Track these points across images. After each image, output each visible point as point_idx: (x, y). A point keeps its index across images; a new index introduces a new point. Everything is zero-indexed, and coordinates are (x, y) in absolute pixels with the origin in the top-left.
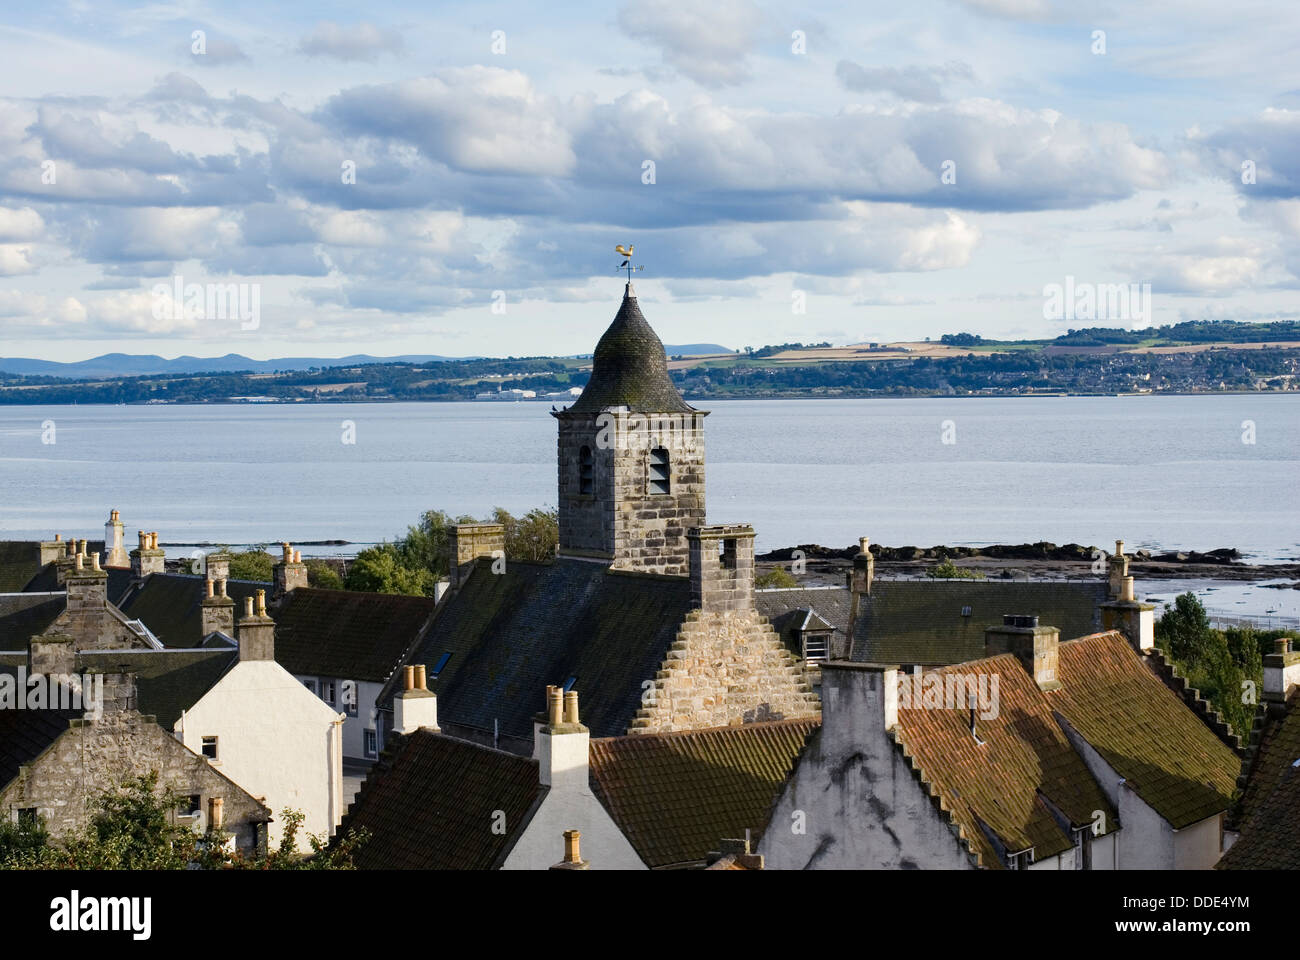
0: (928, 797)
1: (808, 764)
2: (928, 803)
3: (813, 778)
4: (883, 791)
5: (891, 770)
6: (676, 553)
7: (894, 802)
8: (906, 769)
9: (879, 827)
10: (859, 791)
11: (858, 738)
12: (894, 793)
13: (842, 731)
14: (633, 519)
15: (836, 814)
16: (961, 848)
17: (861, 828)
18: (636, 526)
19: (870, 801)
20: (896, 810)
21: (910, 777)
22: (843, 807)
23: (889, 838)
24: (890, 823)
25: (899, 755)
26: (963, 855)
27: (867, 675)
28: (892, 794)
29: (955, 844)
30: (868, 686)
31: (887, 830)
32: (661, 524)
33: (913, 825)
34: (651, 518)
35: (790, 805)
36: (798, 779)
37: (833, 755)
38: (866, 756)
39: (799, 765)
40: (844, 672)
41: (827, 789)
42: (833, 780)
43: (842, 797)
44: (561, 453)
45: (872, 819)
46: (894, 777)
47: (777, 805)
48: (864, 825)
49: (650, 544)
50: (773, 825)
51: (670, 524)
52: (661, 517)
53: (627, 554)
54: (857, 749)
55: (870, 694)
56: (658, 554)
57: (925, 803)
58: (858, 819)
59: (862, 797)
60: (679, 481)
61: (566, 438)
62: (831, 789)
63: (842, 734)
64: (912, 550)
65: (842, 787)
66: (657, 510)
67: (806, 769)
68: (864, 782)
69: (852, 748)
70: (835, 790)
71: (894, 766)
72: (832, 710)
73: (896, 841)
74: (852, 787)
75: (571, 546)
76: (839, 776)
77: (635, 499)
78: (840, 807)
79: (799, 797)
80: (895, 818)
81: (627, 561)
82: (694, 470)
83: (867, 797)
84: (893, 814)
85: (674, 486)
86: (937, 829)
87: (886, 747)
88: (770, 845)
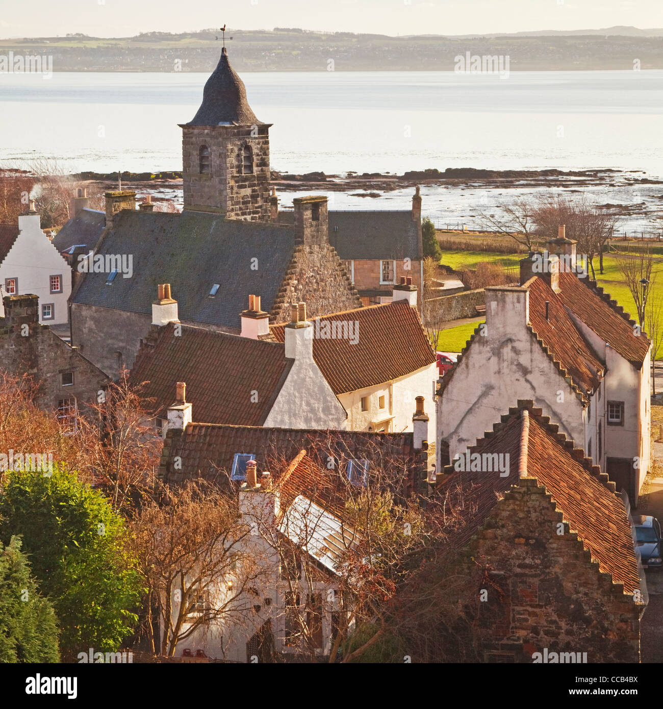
0: (552, 363)
1: (477, 345)
2: (552, 365)
3: (480, 353)
4: (524, 360)
5: (530, 347)
6: (256, 208)
7: (531, 366)
8: (539, 346)
9: (522, 380)
10: (509, 360)
11: (509, 330)
12: (532, 361)
13: (499, 326)
14: (235, 189)
15: (495, 373)
16: (572, 390)
17: (511, 381)
18: (237, 193)
19: (517, 365)
20: (533, 369)
21: (541, 351)
22: (500, 369)
23: (529, 386)
24: (529, 377)
25: (534, 339)
26: (574, 395)
27: (515, 294)
28: (530, 361)
29: (569, 388)
30: (515, 301)
31: (527, 381)
32: (248, 191)
33: (543, 379)
34: (244, 188)
35: (465, 369)
36: (470, 353)
37: (493, 339)
38: (514, 340)
39: (470, 345)
40: (500, 293)
41: (489, 359)
42: (493, 354)
43: (499, 364)
44: (184, 149)
45: (518, 375)
46: (531, 352)
47: (456, 368)
48: (513, 379)
49: (244, 203)
50: (453, 380)
51: (253, 191)
52: (249, 187)
53: (232, 210)
54: (508, 336)
55: (517, 305)
56: (247, 209)
57: (550, 366)
58: (509, 376)
59: (512, 363)
60: (257, 166)
61: (188, 139)
62: (492, 359)
63: (499, 328)
64: (150, 174)
65: (499, 358)
66: (247, 183)
67: (475, 347)
68: (513, 355)
69: (505, 335)
70: (494, 360)
71: (531, 345)
72: (493, 314)
73: (533, 388)
74: (505, 358)
75: (193, 204)
76: (497, 353)
77: (236, 176)
78: (498, 368)
79: (470, 364)
80: (532, 375)
81: (233, 214)
82: (264, 159)
83: (515, 363)
84: (531, 372)
85: (255, 169)
86: (557, 380)
87: (526, 335)
88: (452, 391)
